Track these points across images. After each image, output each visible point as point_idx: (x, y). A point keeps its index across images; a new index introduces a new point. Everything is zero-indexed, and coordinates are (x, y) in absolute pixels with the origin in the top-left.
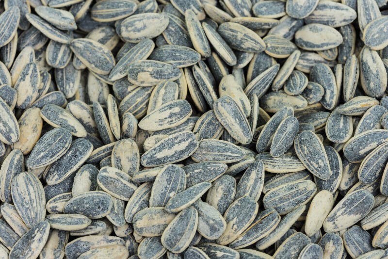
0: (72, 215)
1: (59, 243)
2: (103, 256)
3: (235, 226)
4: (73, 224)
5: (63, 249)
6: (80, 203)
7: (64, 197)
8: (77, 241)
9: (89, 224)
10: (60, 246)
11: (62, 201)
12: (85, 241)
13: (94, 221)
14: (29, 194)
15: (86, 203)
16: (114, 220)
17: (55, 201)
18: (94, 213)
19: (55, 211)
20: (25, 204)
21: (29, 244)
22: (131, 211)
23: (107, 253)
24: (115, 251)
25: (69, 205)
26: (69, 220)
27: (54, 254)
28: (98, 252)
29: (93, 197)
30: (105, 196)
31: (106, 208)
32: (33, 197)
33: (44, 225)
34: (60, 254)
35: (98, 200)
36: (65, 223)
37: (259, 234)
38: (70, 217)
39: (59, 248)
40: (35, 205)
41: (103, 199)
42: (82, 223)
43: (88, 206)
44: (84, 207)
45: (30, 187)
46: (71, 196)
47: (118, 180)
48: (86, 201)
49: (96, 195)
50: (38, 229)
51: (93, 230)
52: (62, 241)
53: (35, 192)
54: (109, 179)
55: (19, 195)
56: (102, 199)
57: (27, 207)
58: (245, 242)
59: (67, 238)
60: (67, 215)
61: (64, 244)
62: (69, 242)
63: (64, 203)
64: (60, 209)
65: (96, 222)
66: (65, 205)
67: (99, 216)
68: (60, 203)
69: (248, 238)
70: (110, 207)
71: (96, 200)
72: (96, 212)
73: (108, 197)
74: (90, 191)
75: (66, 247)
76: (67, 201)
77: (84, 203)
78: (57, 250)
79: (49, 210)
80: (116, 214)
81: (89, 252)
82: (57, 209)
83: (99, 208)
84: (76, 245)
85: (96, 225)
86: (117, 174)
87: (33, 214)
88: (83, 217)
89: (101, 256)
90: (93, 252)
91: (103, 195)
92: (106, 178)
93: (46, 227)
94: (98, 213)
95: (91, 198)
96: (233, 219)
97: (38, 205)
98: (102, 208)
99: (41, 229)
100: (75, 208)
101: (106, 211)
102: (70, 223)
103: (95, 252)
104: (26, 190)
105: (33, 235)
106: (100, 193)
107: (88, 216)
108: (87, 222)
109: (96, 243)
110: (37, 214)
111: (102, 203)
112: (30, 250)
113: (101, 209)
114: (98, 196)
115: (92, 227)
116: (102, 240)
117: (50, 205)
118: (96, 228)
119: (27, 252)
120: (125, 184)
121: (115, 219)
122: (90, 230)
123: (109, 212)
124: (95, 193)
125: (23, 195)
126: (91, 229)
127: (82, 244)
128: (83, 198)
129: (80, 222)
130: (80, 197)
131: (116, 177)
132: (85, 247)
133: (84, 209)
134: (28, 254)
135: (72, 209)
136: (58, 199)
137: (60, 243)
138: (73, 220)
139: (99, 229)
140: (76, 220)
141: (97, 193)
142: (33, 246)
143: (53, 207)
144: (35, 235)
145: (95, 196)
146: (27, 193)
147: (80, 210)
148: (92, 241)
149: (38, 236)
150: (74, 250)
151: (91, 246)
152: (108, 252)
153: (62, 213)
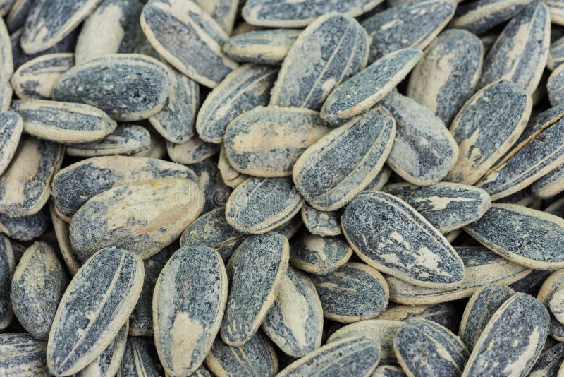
0: (72, 107)
1: (39, 169)
2: (143, 203)
3: (476, 151)
4: (71, 128)
5: (48, 182)
6: (92, 79)
7: (56, 63)
8: (84, 167)
9: (110, 131)
10: (41, 175)
11: (52, 72)
12: (103, 167)
13: (122, 125)
15: (108, 81)
16: (165, 127)
17: (34, 68)
18: (124, 106)
19: (31, 93)
23: (153, 198)
24: (171, 192)
25: (67, 82)
26: (63, 117)
27: (25, 192)
28: (130, 193)
29: (125, 67)
30: (154, 67)
31: (153, 98)
33: (10, 121)
34: (40, 193)
35: (135, 77)
36: (54, 123)
38: (66, 110)
39: (39, 179)
41: (149, 76)
42: (93, 127)
43: (111, 87)
44: (100, 91)
46: (73, 62)
47: (190, 29)
48: (107, 76)
49: (134, 63)
51: (119, 145)
52: (46, 163)
56: (145, 76)
59: (59, 158)
60: (61, 105)
61: (52, 169)
62: (63, 166)
63: (55, 76)
64: (45, 89)
65: (128, 129)
66: (57, 81)
67: (135, 116)
68: (46, 75)
70: (162, 99)
71: (132, 77)
72: (128, 104)
73: (161, 72)
74: (120, 51)
75: (55, 177)
76: (62, 72)
77: (101, 79)
78: (33, 184)
79: (19, 91)
80: (172, 113)
81: (109, 194)
82: (38, 90)
83: (137, 95)
84: (80, 174)
85: (127, 136)
86: (191, 14)
88: (97, 113)
89: (137, 202)
90: (118, 193)
91: (150, 66)
93: (13, 125)
94: (133, 107)
95: (120, 70)
96: (470, 135)
98: (143, 96)
100: (81, 89)
101: (152, 104)
102: (65, 125)
103: (124, 195)
106: (144, 60)
107: (108, 112)
108: (104, 127)
109: (129, 173)
111: (146, 86)
113: (141, 99)
114: (138, 67)
115: (117, 138)
116: (143, 169)
117: (22, 79)
118: (126, 142)
120: (204, 43)
121: (169, 124)
122: (111, 146)
123: (159, 107)
124: (131, 59)
126: (113, 142)
127: (95, 174)
128: (103, 67)
129: (90, 124)
130: (95, 64)
131: (187, 20)
132: (101, 181)
133: (100, 95)
135: (73, 91)
136: (42, 65)
137: (42, 168)
138: (72, 119)
139: (133, 144)
140: (79, 118)
141: (137, 59)
143: (28, 83)
145: (131, 67)
147: (92, 95)
148: (118, 170)
150: (74, 187)
151: (115, 180)
152: (154, 194)
153: (50, 99)
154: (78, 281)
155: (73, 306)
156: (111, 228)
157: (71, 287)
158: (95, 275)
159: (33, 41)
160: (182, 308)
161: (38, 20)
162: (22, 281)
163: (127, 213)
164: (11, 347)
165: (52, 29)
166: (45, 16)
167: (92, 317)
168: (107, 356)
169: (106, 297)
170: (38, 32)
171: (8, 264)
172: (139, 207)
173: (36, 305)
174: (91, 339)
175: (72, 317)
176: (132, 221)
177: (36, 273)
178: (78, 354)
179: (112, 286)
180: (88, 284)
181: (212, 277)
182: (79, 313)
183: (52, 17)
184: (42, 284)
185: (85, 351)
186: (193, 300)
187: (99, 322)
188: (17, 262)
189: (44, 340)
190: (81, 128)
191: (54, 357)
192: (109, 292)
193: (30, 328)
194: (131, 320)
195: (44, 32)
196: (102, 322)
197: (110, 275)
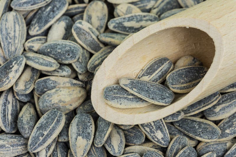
0: (45, 57)
1: (31, 77)
2: (65, 95)
4: (44, 65)
5: (34, 82)
6: (53, 47)
7: (40, 40)
8: (47, 79)
9: (57, 68)
10: (31, 80)
11: (39, 43)
12: (53, 80)
13: (62, 65)
14: (15, 31)
15: (59, 49)
16: (77, 67)
17: (33, 41)
18: (64, 58)
19: (31, 50)
20: (8, 38)
21: (7, 74)
22: (94, 62)
23: (68, 93)
24: (75, 92)
25: (44, 48)
26: (41, 61)
27: (25, 86)
28: (61, 91)
29: (66, 45)
30: (76, 46)
31: (74, 56)
32: (17, 35)
34: (30, 86)
35: (69, 48)
36: (38, 63)
37: (201, 107)
38: (42, 59)
39: (30, 81)
40: (17, 41)
41: (74, 49)
42: (51, 66)
43: (60, 51)
44: (56, 52)
45: (17, 26)
46: (46, 40)
47: (89, 34)
48: (59, 47)
49: (69, 44)
50: (15, 62)
51: (60, 73)
52: (33, 76)
53: (20, 31)
54: (82, 31)
55: (6, 29)
56: (72, 48)
57: (10, 41)
58: (189, 112)
59: (38, 75)
60: (41, 56)
61: (35, 78)
62: (40, 78)
63: (40, 45)
64: (36, 48)
65: (63, 67)
66: (40, 46)
67: (67, 62)
68: (36, 44)
69: (192, 109)
70: (77, 57)
71: (67, 48)
72: (65, 57)
73: (78, 48)
74: (63, 39)
75: (37, 81)
76: (43, 43)
77: (57, 48)
78: (28, 83)
79: (27, 49)
80: (80, 63)
81: (54, 91)
82: (33, 49)
83: (69, 55)
84: (45, 81)
85: (63, 70)
86: (89, 28)
87: (13, 49)
88: (53, 61)
89: (63, 95)
90: (57, 91)
91: (74, 45)
92: (80, 29)
93: (22, 60)
94: (67, 59)
95: (64, 45)
97: (19, 42)
98: (71, 55)
99: (18, 62)
100: (49, 50)
101: (74, 58)
102: (41, 64)
103: (58, 91)
104: (13, 27)
105: (11, 66)
106: (72, 43)
107: (56, 60)
108: (55, 66)
109: (62, 83)
110: (16, 49)
111: (72, 52)
112: (8, 79)
113: (70, 56)
114: (70, 45)
115: (59, 70)
116: (67, 82)
117: (28, 45)
118: (62, 72)
119: (5, 80)
120: (93, 39)
121: (79, 66)
122: (57, 73)
123: (76, 60)
124: (67, 42)
125: (9, 31)
126: (58, 72)
127: (50, 82)
128: (57, 44)
129: (49, 65)
130: (55, 42)
131: (88, 30)
132: (52, 85)
133: (56, 53)
134: (5, 81)
135: (46, 51)
136: (35, 40)
137: (32, 77)
138: (44, 62)
139: (65, 73)
140: (47, 62)
141: (70, 42)
142: (11, 75)
143: (30, 46)
144: (13, 66)
145: (68, 45)
146: (13, 30)
147: (53, 53)
148: (59, 81)
149: (15, 67)
150: (43, 86)
151: (57, 85)
152: (69, 92)
153: (36, 52)
154: (42, 120)
155: (39, 128)
156: (53, 103)
157: (39, 122)
158: (48, 118)
159: (33, 31)
160: (79, 135)
161: (35, 24)
162: (22, 117)
163: (59, 98)
164: (16, 140)
165: (40, 28)
166: (38, 23)
167: (45, 133)
168: (49, 147)
169: (51, 127)
170: (35, 28)
171: (17, 110)
172: (63, 96)
173: (26, 126)
174: (44, 141)
175: (38, 132)
176: (60, 101)
177: (27, 115)
178: (39, 146)
179: (54, 123)
180: (45, 121)
181: (89, 124)
182: (41, 131)
183: (41, 23)
184: (29, 119)
185: (41, 145)
186: (83, 132)
187: (47, 135)
188: (21, 110)
189: (27, 139)
190: (47, 66)
191: (31, 145)
192: (52, 125)
193: (23, 134)
194: (58, 136)
195: (37, 28)
196: (49, 135)
197: (53, 119)
